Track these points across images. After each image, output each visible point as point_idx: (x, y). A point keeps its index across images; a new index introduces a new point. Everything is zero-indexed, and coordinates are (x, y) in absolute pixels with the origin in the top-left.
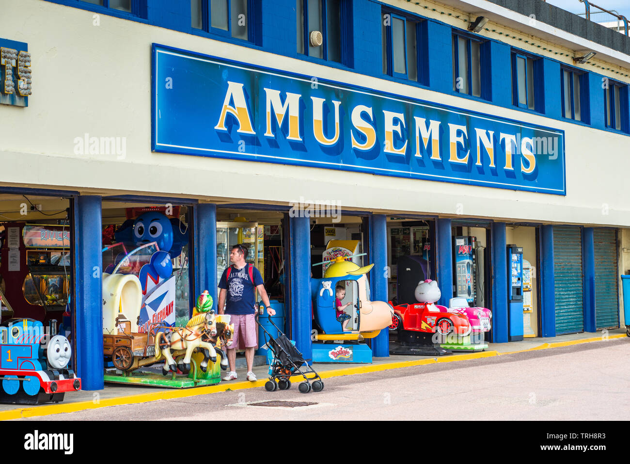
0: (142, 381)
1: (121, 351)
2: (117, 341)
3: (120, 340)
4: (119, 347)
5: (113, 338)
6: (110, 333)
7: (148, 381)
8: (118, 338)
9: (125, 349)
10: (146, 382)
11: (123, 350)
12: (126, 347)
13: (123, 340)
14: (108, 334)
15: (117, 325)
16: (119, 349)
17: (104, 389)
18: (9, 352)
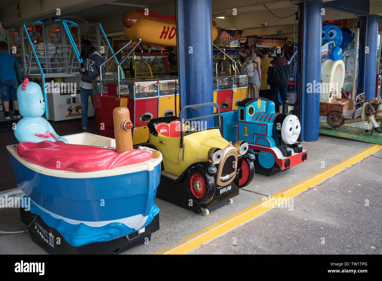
0: (350, 136)
1: (334, 114)
2: (331, 108)
3: (332, 107)
4: (332, 111)
5: (327, 105)
6: (325, 102)
7: (355, 137)
8: (332, 105)
9: (338, 113)
10: (353, 137)
11: (335, 114)
12: (339, 112)
13: (335, 107)
14: (324, 102)
15: (330, 96)
16: (333, 113)
17: (319, 140)
18: (246, 128)
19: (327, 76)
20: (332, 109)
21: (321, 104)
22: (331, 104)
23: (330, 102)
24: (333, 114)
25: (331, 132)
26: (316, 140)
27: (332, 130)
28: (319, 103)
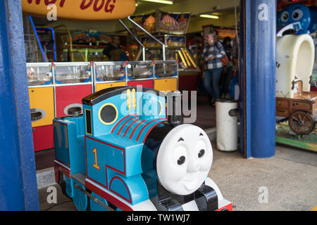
1: (299, 115)
2: (293, 105)
3: (297, 104)
4: (296, 111)
5: (289, 101)
6: (285, 96)
8: (295, 101)
9: (304, 113)
11: (301, 114)
12: (306, 112)
13: (300, 104)
14: (283, 97)
15: (293, 88)
16: (297, 113)
17: (276, 154)
18: (95, 151)
19: (287, 57)
20: (297, 107)
21: (278, 99)
22: (293, 100)
23: (292, 97)
24: (297, 115)
25: (296, 141)
26: (270, 154)
27: (297, 139)
28: (274, 98)
